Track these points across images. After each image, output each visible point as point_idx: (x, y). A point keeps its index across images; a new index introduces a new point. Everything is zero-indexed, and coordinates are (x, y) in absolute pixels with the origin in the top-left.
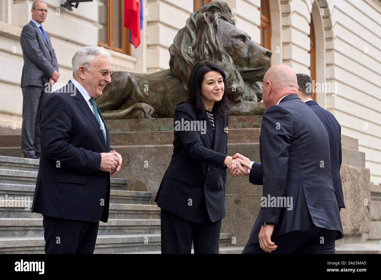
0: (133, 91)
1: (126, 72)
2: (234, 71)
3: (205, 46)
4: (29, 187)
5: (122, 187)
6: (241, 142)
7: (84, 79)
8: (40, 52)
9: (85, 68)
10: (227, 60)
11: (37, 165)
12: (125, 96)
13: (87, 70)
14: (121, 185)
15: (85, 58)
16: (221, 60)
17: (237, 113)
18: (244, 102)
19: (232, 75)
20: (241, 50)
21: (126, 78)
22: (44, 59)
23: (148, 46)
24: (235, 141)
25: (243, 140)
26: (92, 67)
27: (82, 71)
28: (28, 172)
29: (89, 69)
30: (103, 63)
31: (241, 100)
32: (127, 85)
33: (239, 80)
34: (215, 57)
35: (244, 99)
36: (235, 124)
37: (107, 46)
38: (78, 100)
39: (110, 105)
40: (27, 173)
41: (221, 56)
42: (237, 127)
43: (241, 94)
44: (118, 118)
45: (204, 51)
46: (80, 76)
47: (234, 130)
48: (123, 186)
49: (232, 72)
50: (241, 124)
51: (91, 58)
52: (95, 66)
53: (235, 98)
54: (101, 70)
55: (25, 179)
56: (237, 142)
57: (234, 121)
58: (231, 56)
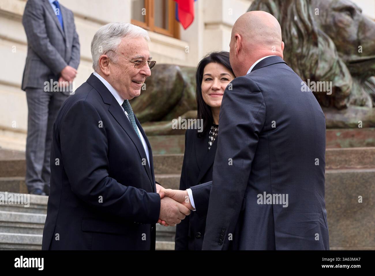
0: (185, 93)
1: (174, 65)
2: (336, 61)
3: (292, 24)
4: (32, 237)
5: (169, 237)
6: (347, 168)
7: (109, 75)
8: (46, 38)
9: (109, 58)
10: (325, 45)
11: (43, 205)
12: (172, 101)
13: (111, 60)
14: (167, 234)
15: (107, 43)
16: (316, 44)
17: (341, 125)
18: (351, 108)
19: (334, 67)
20: (348, 29)
21: (174, 74)
22: (51, 48)
23: (206, 25)
24: (339, 167)
25: (350, 165)
26: (119, 55)
27: (104, 63)
28: (30, 216)
29: (115, 60)
30: (134, 48)
31: (348, 105)
32: (175, 85)
33: (344, 75)
34: (308, 41)
35: (351, 104)
36: (339, 141)
37: (144, 25)
38: (110, 105)
39: (151, 115)
40: (28, 217)
41: (316, 38)
42: (342, 145)
43: (347, 96)
44: (162, 133)
45: (290, 31)
46: (103, 71)
47: (337, 152)
48: (170, 235)
49: (333, 63)
50: (347, 141)
51: (116, 42)
52: (123, 54)
53: (338, 103)
54: (133, 59)
55: (26, 226)
56: (341, 168)
57: (336, 137)
58: (332, 38)
